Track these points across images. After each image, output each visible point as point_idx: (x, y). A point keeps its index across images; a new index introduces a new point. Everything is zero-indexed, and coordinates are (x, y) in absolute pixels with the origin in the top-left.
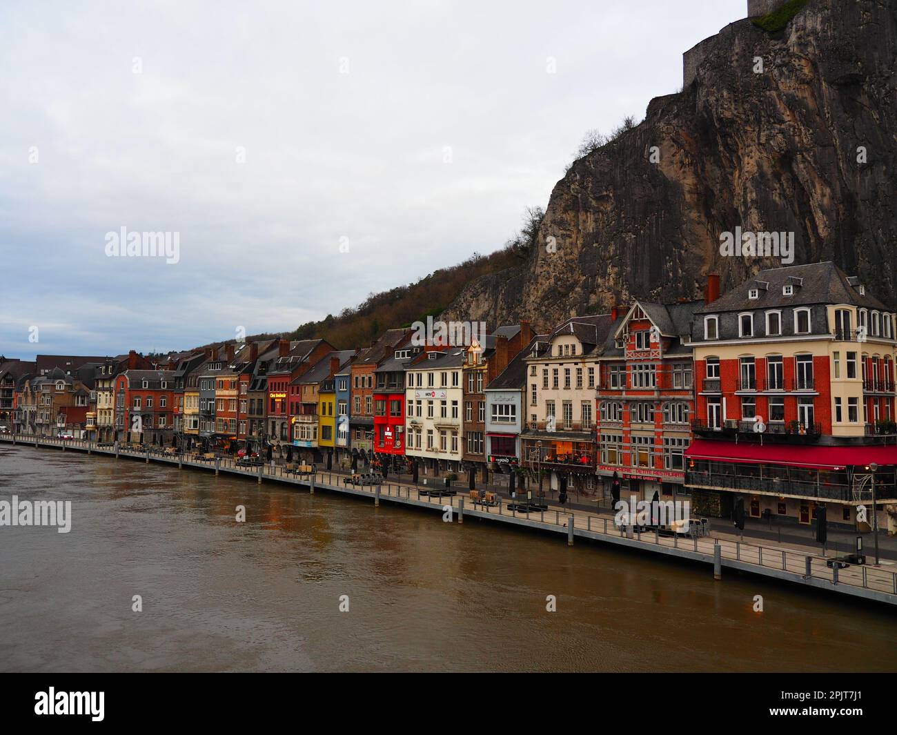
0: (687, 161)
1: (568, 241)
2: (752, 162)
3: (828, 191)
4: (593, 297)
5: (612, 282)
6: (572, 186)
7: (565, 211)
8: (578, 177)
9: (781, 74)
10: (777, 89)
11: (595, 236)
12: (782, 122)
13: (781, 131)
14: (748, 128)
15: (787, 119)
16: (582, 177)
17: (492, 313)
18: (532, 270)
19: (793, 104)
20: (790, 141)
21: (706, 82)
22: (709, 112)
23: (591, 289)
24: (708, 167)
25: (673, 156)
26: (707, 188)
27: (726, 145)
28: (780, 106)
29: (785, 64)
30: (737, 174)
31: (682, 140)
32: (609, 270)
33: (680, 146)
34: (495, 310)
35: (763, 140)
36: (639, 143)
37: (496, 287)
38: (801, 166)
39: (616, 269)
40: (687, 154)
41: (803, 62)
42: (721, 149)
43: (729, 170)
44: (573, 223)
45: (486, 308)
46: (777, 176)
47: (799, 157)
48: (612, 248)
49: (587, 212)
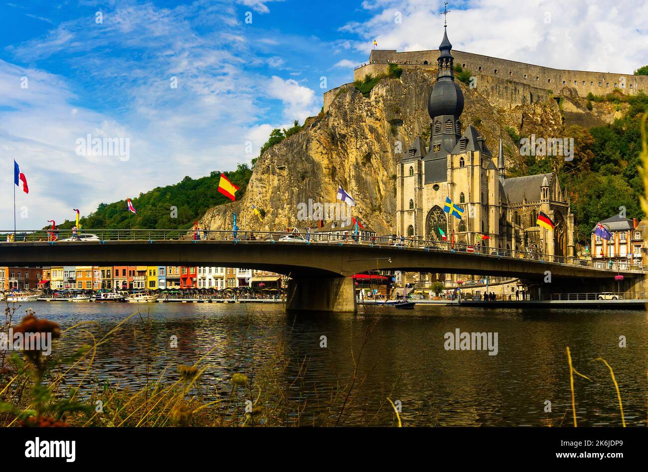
0: (324, 152)
1: (264, 189)
2: (354, 157)
3: (385, 173)
4: (277, 219)
5: (286, 212)
6: (267, 161)
7: (263, 174)
8: (270, 156)
9: (367, 115)
10: (365, 122)
11: (278, 188)
12: (367, 138)
13: (366, 143)
14: (352, 140)
15: (369, 137)
16: (272, 156)
17: (223, 226)
18: (245, 204)
19: (372, 130)
20: (370, 149)
21: (333, 114)
22: (334, 129)
23: (275, 215)
24: (334, 156)
25: (318, 148)
26: (333, 167)
27: (342, 147)
28: (367, 131)
29: (369, 110)
30: (346, 161)
31: (322, 141)
32: (285, 206)
33: (321, 144)
34: (225, 225)
35: (358, 147)
36: (301, 140)
37: (225, 212)
38: (375, 160)
39: (289, 206)
40: (324, 148)
41: (377, 110)
42: (340, 148)
43: (343, 159)
44: (266, 181)
45: (220, 224)
46: (364, 164)
47: (374, 156)
48: (287, 195)
49: (274, 175)
